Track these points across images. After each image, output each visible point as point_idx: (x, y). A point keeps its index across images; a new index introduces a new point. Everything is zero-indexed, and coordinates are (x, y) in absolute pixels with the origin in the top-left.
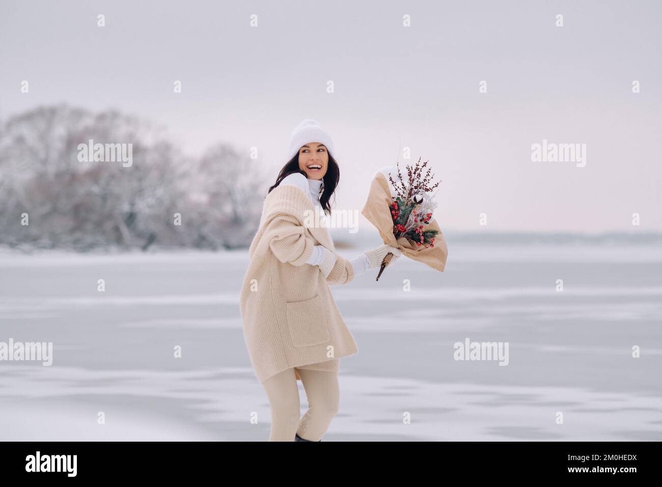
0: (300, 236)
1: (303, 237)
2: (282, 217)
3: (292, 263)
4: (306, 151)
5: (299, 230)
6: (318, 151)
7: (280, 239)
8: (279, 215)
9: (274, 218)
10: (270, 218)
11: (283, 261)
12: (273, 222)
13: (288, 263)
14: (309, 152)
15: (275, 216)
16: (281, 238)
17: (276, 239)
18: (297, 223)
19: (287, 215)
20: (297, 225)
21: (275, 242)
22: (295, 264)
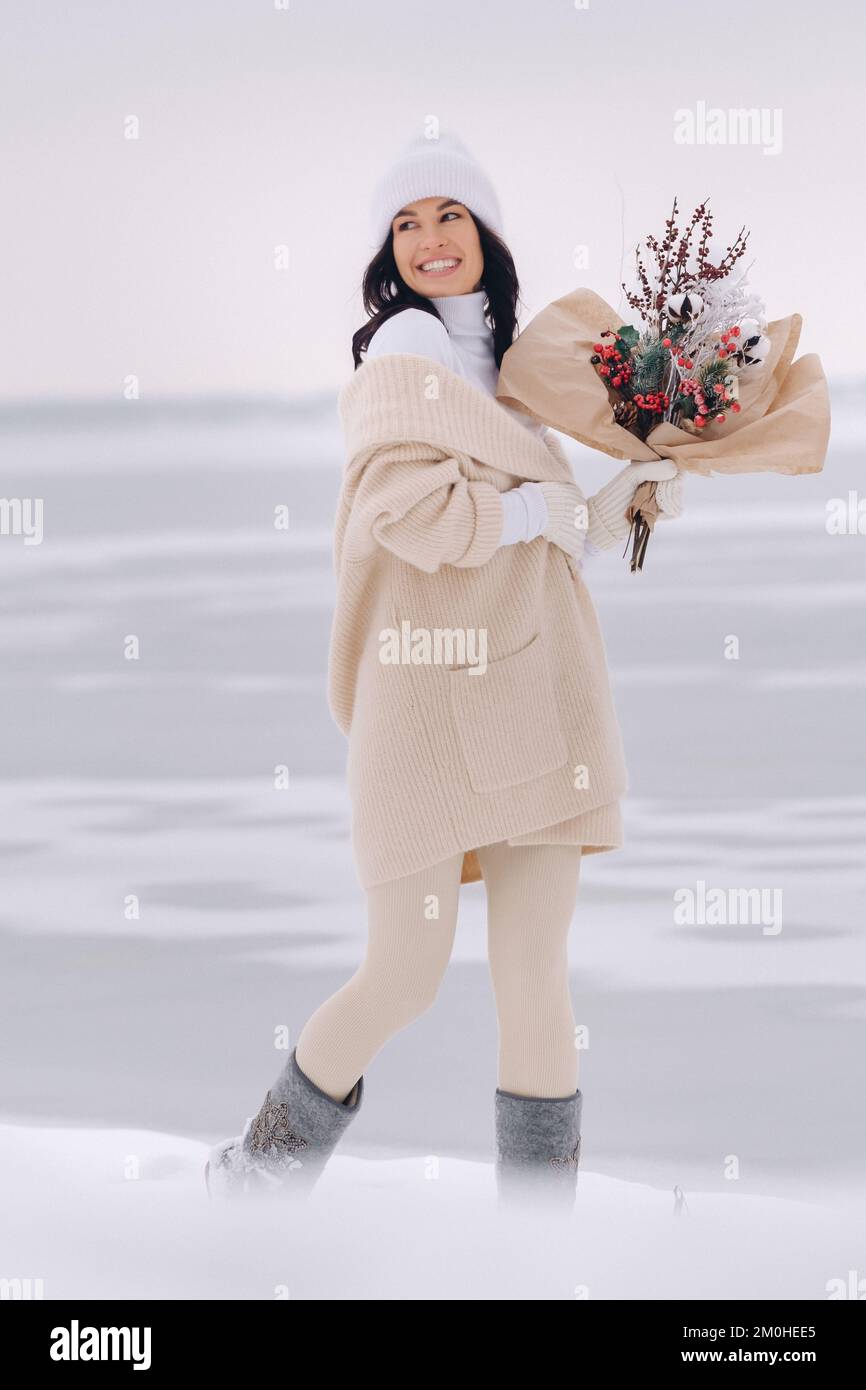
0: (453, 486)
1: (462, 487)
2: (386, 456)
3: (462, 564)
4: (410, 226)
5: (448, 471)
6: (444, 218)
7: (396, 519)
8: (379, 451)
9: (369, 461)
10: (358, 466)
11: (430, 567)
12: (369, 472)
13: (445, 568)
14: (418, 226)
15: (368, 456)
16: (396, 516)
17: (383, 523)
18: (435, 455)
19: (399, 446)
20: (437, 462)
21: (387, 530)
22: (473, 560)
